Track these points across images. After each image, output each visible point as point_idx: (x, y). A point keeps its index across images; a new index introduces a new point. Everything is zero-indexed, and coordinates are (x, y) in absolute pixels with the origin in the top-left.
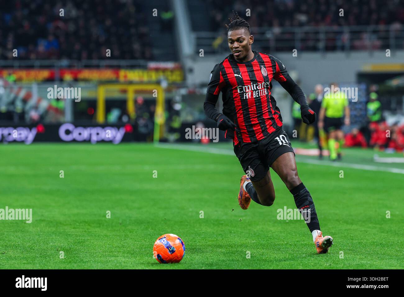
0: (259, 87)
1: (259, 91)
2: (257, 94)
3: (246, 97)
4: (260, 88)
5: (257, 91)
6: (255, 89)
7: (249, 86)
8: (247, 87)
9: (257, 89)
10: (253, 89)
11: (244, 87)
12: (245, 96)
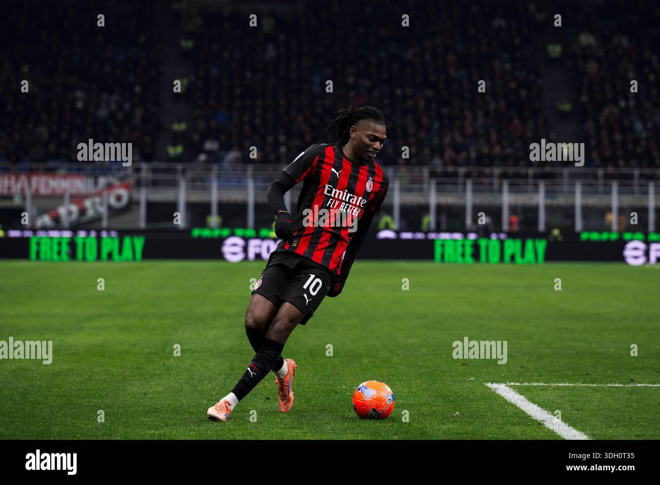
0: (353, 201)
1: (350, 206)
2: (346, 207)
3: (330, 204)
4: (354, 203)
5: (347, 204)
6: (347, 200)
7: (342, 192)
8: (338, 191)
9: (349, 203)
10: (344, 199)
11: (334, 190)
12: (329, 202)
